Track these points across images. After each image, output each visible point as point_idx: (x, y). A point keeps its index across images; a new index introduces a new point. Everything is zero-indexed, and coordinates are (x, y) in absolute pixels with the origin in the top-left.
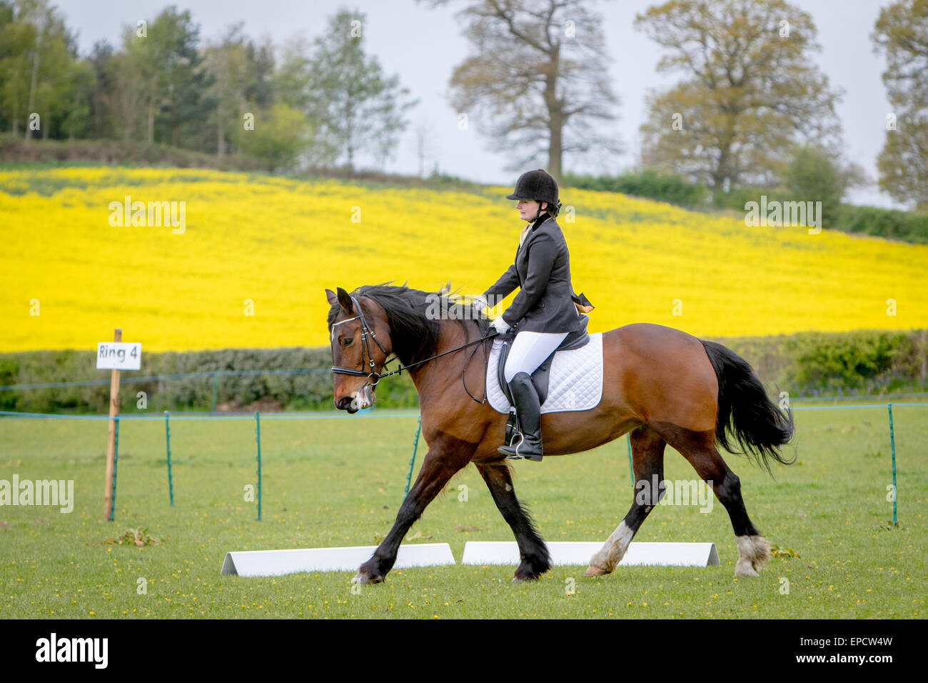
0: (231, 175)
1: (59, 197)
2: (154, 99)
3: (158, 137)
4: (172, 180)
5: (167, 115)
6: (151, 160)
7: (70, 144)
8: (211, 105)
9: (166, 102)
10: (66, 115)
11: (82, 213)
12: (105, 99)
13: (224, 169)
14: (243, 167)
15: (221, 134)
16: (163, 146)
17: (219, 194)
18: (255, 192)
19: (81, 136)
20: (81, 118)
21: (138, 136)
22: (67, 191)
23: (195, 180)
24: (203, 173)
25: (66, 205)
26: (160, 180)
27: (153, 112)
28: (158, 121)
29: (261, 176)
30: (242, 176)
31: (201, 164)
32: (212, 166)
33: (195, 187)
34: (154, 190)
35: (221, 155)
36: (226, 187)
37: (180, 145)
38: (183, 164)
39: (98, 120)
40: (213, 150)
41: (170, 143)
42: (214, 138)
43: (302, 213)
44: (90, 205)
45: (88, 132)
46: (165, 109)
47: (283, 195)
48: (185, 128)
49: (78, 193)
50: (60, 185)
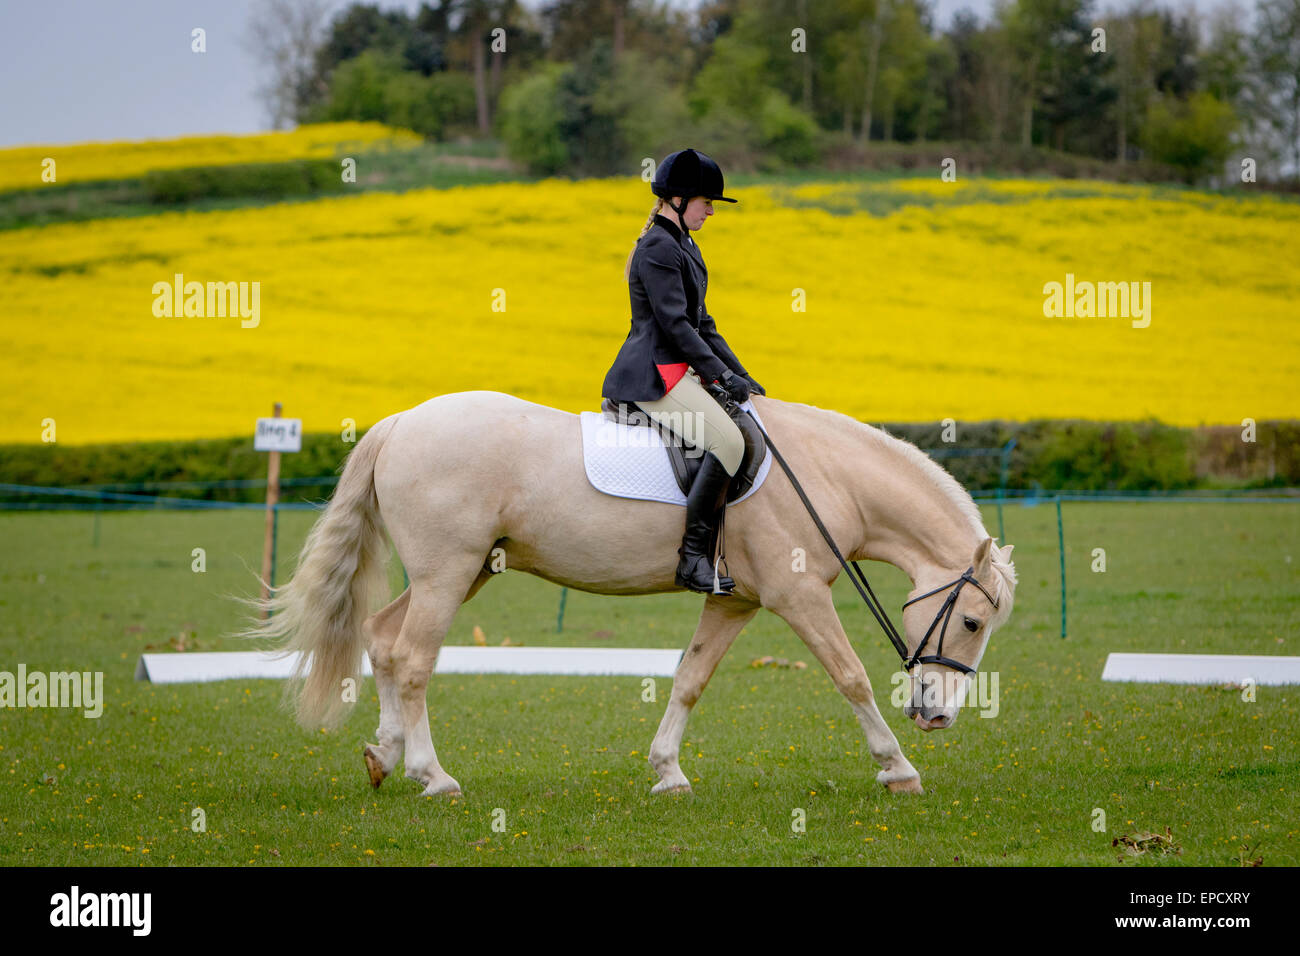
0: (1129, 189)
1: (896, 218)
2: (1033, 86)
3: (1037, 139)
4: (1050, 196)
5: (1050, 109)
6: (1026, 168)
7: (920, 147)
8: (1109, 96)
9: (1049, 91)
10: (917, 108)
11: (925, 240)
12: (967, 87)
13: (1123, 180)
14: (1151, 178)
15: (1122, 134)
16: (1044, 150)
17: (1110, 213)
18: (1158, 212)
19: (933, 136)
20: (937, 113)
21: (1011, 136)
22: (908, 210)
23: (1081, 195)
24: (1096, 185)
25: (904, 228)
26: (1034, 196)
27: (1030, 104)
28: (1038, 117)
29: (1173, 191)
30: (1145, 190)
31: (1094, 174)
32: (1107, 176)
33: (1079, 205)
34: (1023, 209)
35: (1122, 161)
36: (1120, 205)
37: (1067, 149)
38: (1069, 174)
39: (957, 116)
40: (1110, 155)
41: (1053, 145)
42: (1113, 137)
43: (1219, 240)
44: (936, 229)
45: (943, 131)
46: (1048, 100)
47: (1196, 216)
48: (1076, 125)
49: (922, 212)
50: (899, 202)
